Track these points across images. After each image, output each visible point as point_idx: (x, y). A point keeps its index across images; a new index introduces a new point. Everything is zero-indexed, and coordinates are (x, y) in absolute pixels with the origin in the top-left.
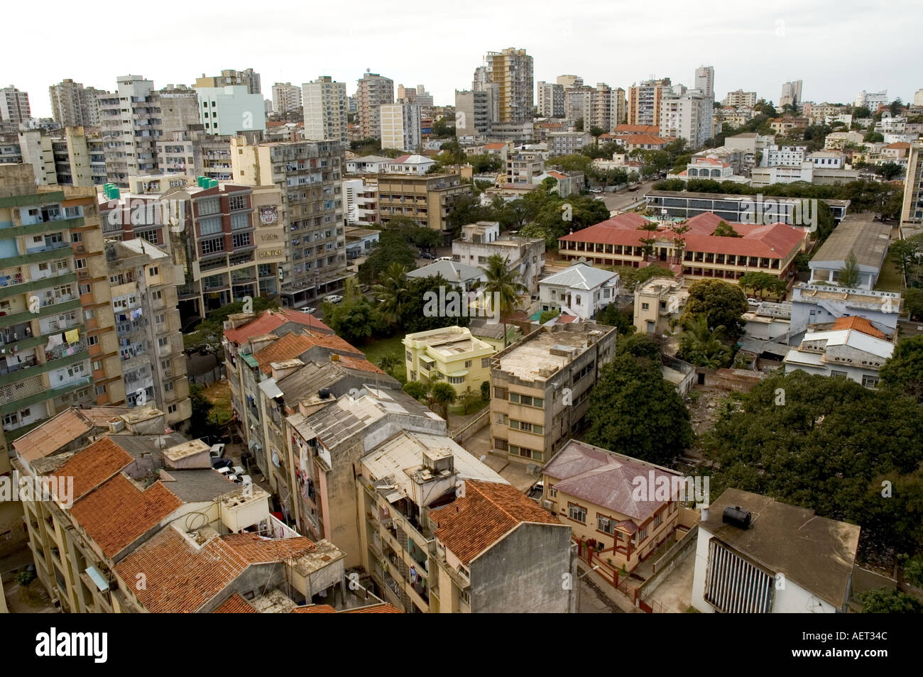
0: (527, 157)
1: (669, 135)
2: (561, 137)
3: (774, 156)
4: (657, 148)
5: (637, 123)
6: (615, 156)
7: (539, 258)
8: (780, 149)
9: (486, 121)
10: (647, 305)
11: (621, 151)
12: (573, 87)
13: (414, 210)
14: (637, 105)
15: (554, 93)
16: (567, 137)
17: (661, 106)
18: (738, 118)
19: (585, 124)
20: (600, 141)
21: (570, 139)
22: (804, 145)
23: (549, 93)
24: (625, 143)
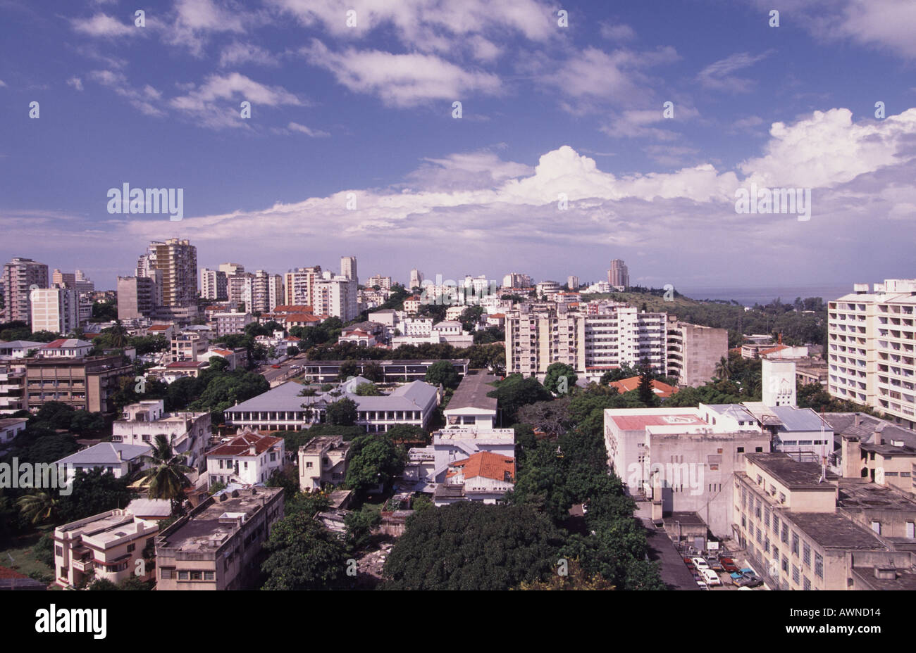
0: (192, 337)
1: (322, 313)
2: (224, 318)
3: (409, 327)
4: (310, 325)
5: (294, 304)
6: (276, 333)
7: (205, 431)
8: (413, 321)
9: (150, 305)
10: (311, 463)
11: (280, 328)
12: (234, 274)
13: (69, 394)
14: (293, 289)
15: (217, 279)
16: (230, 318)
17: (314, 289)
18: (378, 298)
19: (247, 306)
20: (261, 321)
21: (234, 320)
22: (431, 317)
23: (212, 279)
24: (283, 322)
